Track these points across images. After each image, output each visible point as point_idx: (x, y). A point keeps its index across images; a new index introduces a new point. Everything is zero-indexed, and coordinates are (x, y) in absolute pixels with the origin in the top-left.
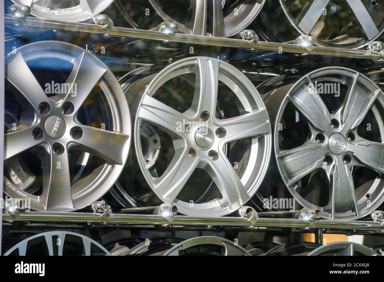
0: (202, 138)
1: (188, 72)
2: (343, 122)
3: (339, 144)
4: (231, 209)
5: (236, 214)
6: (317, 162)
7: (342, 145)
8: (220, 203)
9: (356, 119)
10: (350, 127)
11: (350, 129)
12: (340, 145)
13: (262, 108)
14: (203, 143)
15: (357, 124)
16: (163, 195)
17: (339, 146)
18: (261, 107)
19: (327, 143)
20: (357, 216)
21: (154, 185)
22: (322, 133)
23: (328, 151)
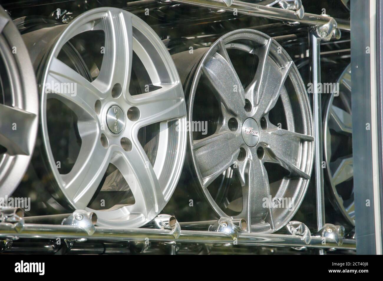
0: (115, 120)
1: (92, 29)
2: (257, 103)
3: (253, 132)
4: (146, 218)
5: (152, 225)
6: (233, 156)
7: (255, 134)
8: (128, 210)
9: (270, 100)
10: (264, 111)
11: (264, 113)
12: (254, 134)
13: (176, 82)
14: (116, 128)
15: (271, 106)
16: (74, 199)
17: (253, 136)
18: (174, 81)
19: (240, 131)
20: (272, 228)
21: (64, 185)
22: (235, 118)
23: (243, 142)
